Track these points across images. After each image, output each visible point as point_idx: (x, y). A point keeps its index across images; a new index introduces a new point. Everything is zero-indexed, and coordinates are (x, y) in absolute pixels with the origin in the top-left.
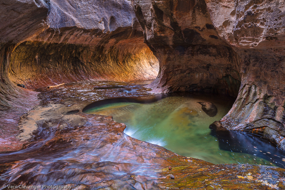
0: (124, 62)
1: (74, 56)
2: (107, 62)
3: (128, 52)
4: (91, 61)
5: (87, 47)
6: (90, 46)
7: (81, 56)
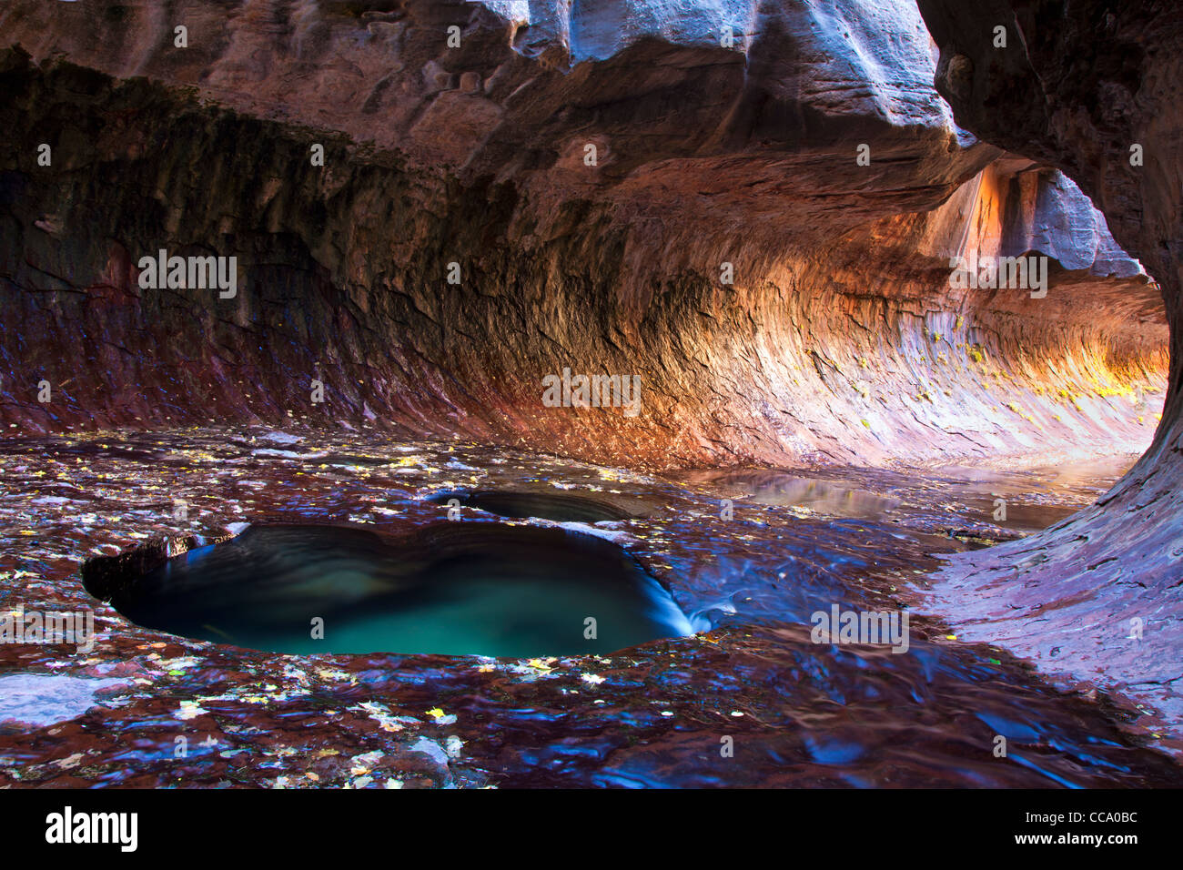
0: (649, 325)
1: (275, 228)
2: (535, 309)
3: (685, 261)
4: (408, 281)
5: (385, 172)
6: (412, 164)
7: (329, 234)
